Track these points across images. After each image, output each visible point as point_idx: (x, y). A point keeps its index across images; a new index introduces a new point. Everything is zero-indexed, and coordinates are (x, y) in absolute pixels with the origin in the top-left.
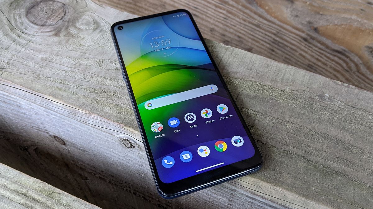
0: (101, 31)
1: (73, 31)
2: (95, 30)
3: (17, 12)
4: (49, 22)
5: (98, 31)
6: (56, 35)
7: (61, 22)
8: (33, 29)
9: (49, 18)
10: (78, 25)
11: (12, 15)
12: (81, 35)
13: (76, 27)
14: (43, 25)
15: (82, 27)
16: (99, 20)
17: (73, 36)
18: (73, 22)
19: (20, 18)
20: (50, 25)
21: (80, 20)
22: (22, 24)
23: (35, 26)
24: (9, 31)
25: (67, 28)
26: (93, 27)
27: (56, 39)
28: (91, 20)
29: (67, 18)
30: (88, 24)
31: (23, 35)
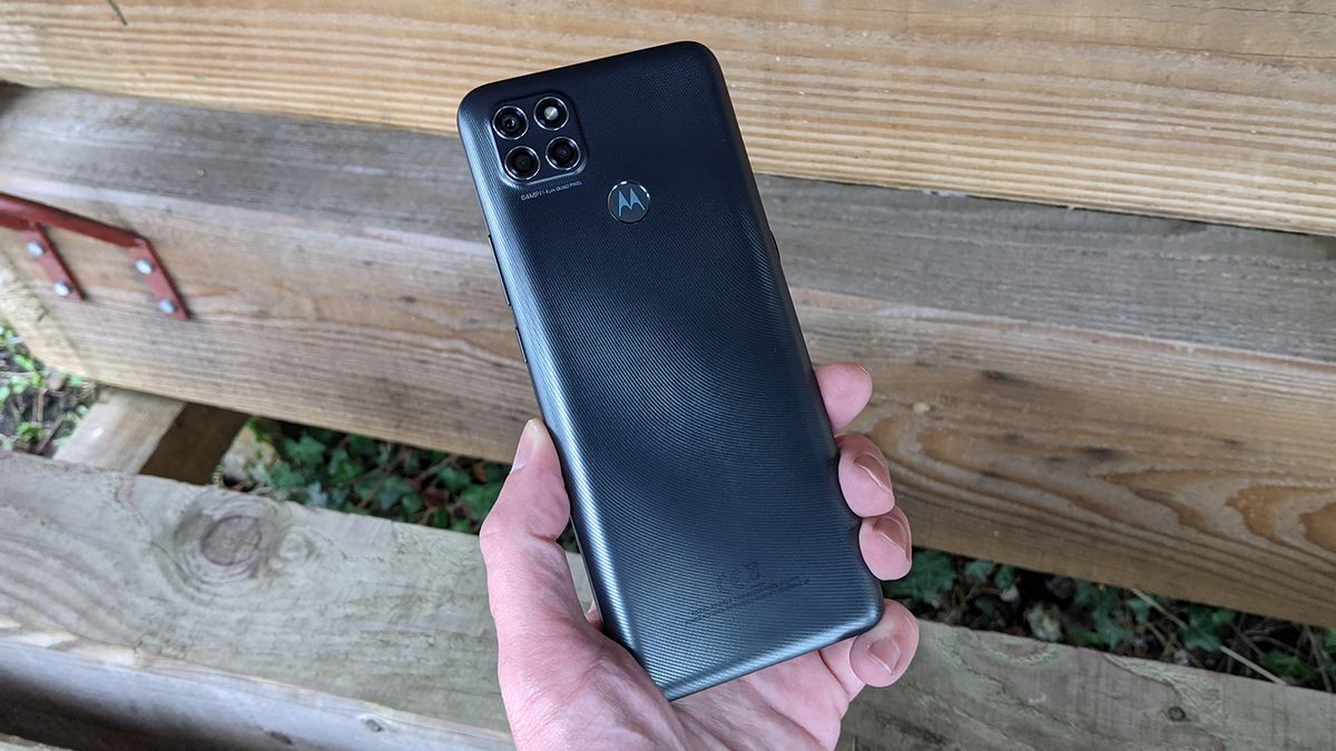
0: (318, 556)
1: (276, 565)
2: (308, 556)
3: (187, 547)
4: (239, 556)
5: (314, 556)
6: (252, 576)
7: (256, 553)
8: (216, 573)
9: (236, 550)
10: (282, 553)
11: (181, 555)
12: (289, 569)
13: (279, 557)
14: (231, 564)
15: (290, 555)
16: (312, 537)
17: (277, 574)
18: (273, 549)
19: (194, 557)
20: (241, 561)
21: (285, 545)
22: (199, 567)
23: (219, 568)
24: (181, 584)
25: (267, 561)
26: (305, 552)
27: (252, 584)
28: (300, 539)
29: (263, 544)
30: (296, 548)
31: (204, 587)
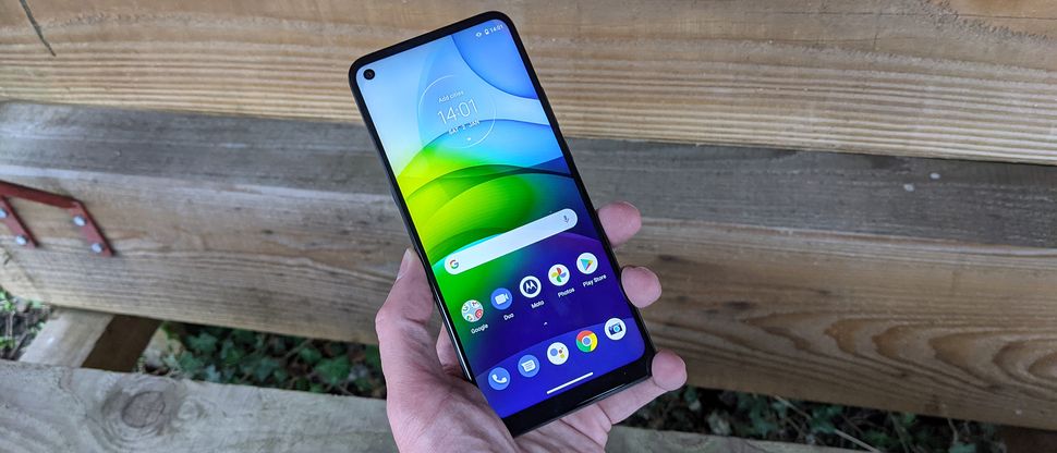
0: (207, 415)
1: (177, 424)
2: (199, 416)
3: (112, 417)
4: (149, 420)
5: (203, 416)
6: (159, 434)
7: (161, 417)
8: (133, 433)
9: (147, 416)
10: (180, 415)
11: (107, 423)
12: (186, 427)
13: (178, 419)
14: (143, 426)
15: (186, 417)
16: (202, 403)
17: (177, 431)
18: (174, 413)
19: (117, 424)
20: (150, 424)
21: (183, 409)
22: (120, 430)
23: (136, 430)
24: (108, 444)
25: (169, 422)
26: (196, 414)
27: (159, 439)
28: (193, 405)
29: (167, 410)
30: (190, 411)
31: (125, 444)
